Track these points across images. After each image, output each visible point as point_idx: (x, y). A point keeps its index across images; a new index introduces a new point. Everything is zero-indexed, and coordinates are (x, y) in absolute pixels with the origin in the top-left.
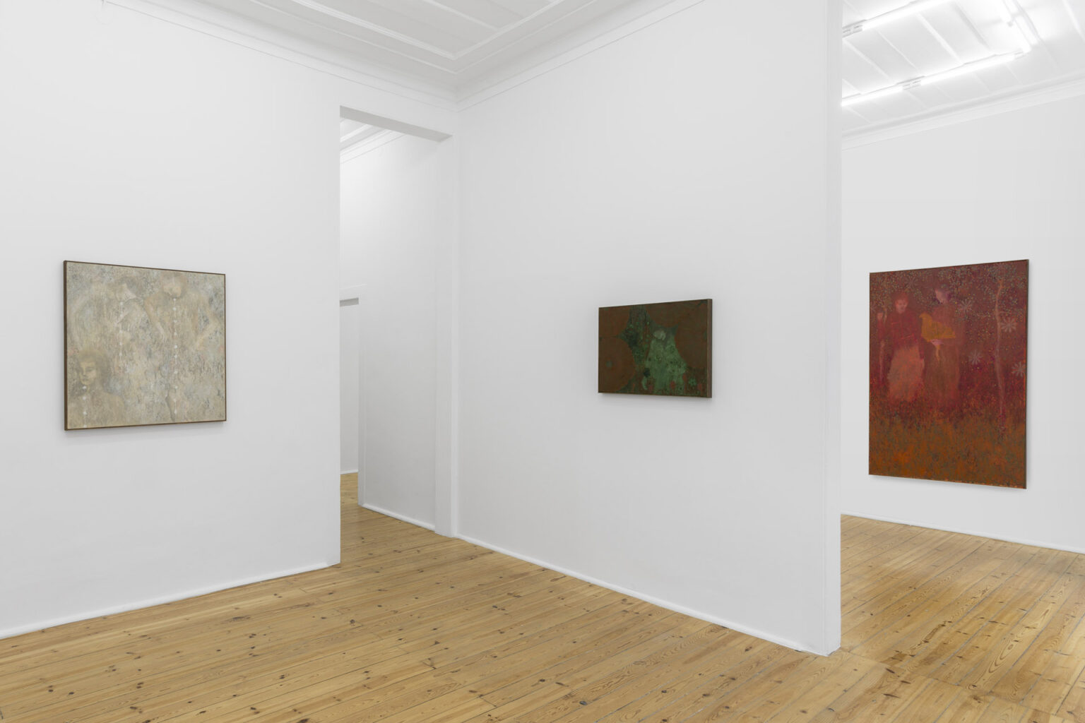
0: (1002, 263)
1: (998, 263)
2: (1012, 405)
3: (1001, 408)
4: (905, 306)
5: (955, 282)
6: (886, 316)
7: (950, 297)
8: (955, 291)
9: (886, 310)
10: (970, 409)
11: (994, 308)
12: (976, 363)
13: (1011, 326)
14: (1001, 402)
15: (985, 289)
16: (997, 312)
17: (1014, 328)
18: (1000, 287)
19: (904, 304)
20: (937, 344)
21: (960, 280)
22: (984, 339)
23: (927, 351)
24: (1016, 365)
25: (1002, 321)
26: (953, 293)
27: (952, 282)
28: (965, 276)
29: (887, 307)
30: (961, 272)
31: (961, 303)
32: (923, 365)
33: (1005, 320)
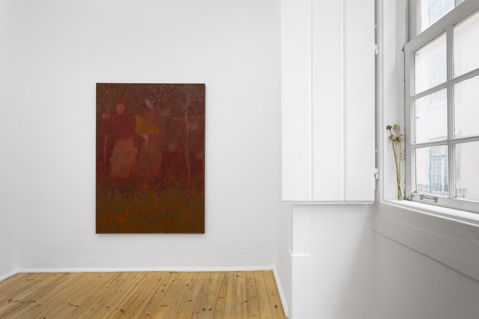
0: (189, 84)
1: (187, 84)
2: (195, 179)
3: (189, 181)
4: (124, 109)
5: (159, 94)
6: (109, 116)
7: (155, 104)
8: (159, 101)
9: (109, 111)
10: (169, 182)
11: (184, 114)
12: (173, 151)
13: (195, 126)
14: (189, 178)
15: (178, 101)
16: (186, 117)
17: (197, 128)
18: (188, 100)
19: (123, 107)
20: (146, 137)
21: (162, 93)
22: (178, 135)
23: (139, 142)
24: (198, 152)
25: (189, 123)
26: (157, 102)
27: (157, 95)
28: (165, 91)
29: (110, 110)
30: (163, 88)
31: (162, 109)
32: (137, 152)
33: (191, 122)
